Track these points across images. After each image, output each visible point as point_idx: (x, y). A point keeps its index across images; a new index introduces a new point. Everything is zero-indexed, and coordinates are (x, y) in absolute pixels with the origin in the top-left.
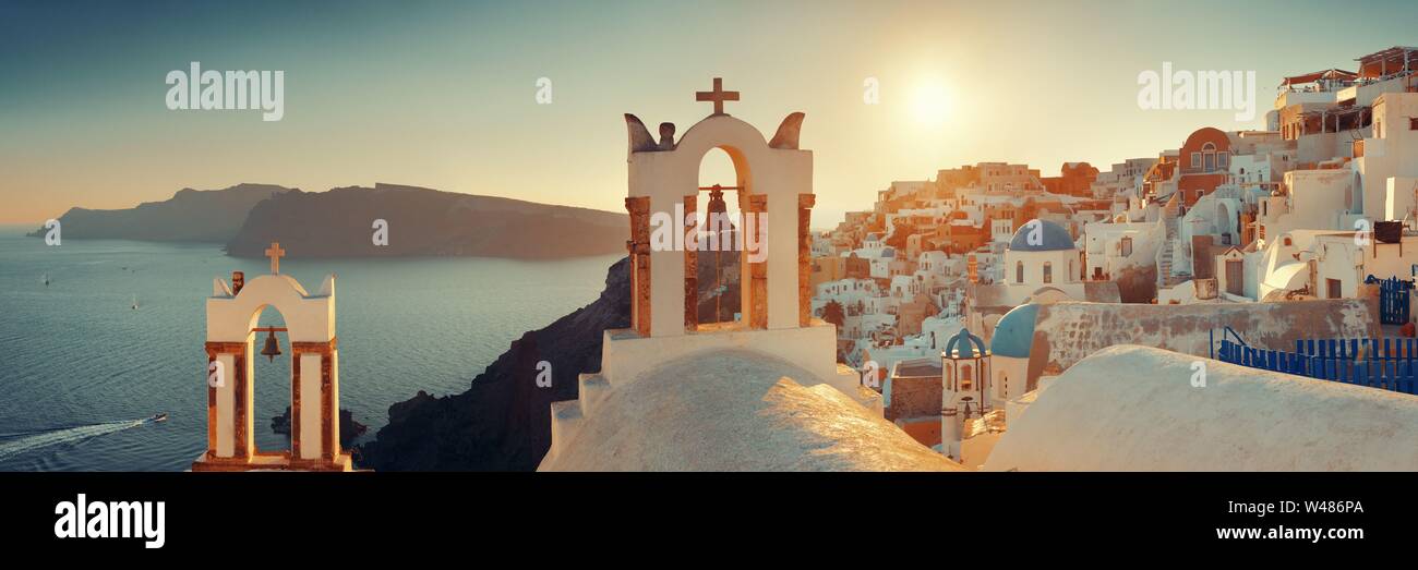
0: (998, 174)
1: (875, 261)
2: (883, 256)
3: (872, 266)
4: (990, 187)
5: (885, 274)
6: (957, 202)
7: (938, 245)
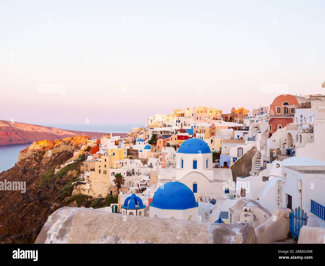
0: (201, 112)
1: (141, 151)
2: (145, 148)
3: (140, 153)
4: (197, 118)
5: (145, 157)
6: (182, 124)
7: (171, 144)
